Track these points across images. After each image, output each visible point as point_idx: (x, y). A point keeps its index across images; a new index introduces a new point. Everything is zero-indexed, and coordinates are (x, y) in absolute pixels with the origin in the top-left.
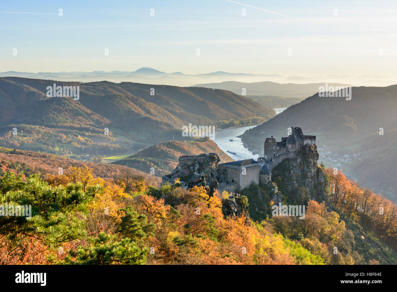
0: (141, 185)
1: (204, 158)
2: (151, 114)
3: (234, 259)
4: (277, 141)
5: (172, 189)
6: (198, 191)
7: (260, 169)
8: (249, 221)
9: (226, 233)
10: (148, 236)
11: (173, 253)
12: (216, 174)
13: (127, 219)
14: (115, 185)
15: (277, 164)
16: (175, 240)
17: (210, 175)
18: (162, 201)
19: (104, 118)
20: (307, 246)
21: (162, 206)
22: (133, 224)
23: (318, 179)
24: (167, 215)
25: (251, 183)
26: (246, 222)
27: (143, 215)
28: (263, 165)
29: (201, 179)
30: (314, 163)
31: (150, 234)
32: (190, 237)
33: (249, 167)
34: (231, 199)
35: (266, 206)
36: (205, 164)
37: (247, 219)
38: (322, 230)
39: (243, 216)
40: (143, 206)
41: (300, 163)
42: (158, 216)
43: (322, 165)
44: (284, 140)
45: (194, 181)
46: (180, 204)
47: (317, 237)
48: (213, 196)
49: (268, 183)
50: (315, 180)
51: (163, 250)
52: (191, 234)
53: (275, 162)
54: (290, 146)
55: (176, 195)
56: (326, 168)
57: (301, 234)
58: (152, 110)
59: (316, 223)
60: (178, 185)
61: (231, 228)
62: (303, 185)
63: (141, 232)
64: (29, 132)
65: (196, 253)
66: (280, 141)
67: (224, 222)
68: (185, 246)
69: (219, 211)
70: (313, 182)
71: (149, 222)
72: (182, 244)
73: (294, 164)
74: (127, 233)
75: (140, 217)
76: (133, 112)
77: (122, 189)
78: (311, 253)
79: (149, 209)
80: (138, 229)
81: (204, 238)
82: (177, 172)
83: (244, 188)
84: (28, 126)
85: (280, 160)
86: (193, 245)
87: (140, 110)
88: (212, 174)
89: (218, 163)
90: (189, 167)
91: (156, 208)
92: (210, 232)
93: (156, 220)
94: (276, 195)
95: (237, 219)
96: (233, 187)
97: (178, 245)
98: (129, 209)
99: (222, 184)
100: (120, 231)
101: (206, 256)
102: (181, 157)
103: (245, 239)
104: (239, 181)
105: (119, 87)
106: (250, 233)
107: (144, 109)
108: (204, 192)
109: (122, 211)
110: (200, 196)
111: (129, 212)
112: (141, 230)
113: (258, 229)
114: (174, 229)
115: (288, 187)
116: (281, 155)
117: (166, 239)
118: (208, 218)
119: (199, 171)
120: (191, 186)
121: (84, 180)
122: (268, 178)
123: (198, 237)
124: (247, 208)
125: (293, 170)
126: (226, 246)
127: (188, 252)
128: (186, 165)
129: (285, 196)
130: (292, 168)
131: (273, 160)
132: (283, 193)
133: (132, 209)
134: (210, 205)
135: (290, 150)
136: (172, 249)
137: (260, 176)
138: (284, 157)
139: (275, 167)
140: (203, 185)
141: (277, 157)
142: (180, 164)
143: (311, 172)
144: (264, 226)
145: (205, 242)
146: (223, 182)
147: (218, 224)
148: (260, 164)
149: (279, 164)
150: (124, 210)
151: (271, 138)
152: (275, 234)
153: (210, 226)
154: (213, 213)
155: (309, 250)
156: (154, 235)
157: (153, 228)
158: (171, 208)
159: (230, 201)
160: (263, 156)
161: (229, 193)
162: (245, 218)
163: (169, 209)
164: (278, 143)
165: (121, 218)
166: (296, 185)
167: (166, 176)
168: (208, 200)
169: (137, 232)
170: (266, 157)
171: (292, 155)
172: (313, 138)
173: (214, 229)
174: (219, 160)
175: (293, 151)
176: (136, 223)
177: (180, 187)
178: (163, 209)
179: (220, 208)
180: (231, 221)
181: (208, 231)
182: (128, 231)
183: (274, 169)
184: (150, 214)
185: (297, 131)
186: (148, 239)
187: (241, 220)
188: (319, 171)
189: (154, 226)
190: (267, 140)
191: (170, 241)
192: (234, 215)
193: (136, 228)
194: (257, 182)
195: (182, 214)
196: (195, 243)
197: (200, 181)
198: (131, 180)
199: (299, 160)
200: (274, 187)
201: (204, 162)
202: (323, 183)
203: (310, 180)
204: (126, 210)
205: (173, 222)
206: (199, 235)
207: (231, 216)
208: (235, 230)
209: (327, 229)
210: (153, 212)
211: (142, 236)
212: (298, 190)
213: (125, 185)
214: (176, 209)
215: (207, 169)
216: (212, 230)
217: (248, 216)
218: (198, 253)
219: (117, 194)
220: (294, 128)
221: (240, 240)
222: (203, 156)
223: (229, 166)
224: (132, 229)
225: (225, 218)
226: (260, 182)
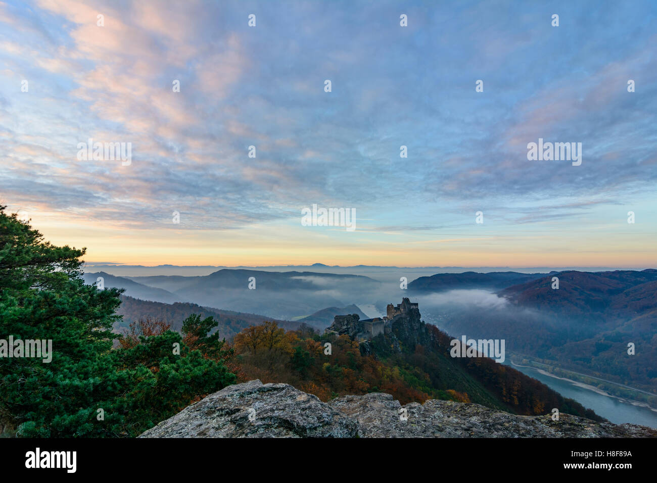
4: (395, 306)
5: (329, 337)
6: (345, 337)
7: (384, 324)
8: (378, 357)
9: (362, 365)
12: (357, 327)
13: (298, 355)
16: (328, 369)
17: (353, 328)
20: (416, 375)
23: (421, 330)
25: (379, 333)
26: (375, 358)
27: (308, 352)
28: (386, 322)
30: (418, 320)
31: (312, 364)
33: (378, 323)
34: (366, 343)
36: (351, 321)
37: (376, 356)
39: (373, 354)
41: (409, 320)
42: (318, 352)
43: (423, 321)
44: (399, 305)
48: (354, 341)
49: (390, 333)
53: (394, 320)
54: (402, 310)
56: (426, 323)
57: (412, 367)
60: (333, 334)
61: (366, 362)
62: (412, 335)
66: (397, 306)
70: (418, 332)
71: (312, 357)
72: (331, 371)
73: (405, 321)
79: (312, 348)
82: (333, 326)
83: (375, 336)
85: (397, 319)
88: (355, 327)
89: (359, 320)
90: (341, 323)
93: (316, 355)
94: (395, 341)
95: (369, 356)
96: (367, 336)
99: (361, 334)
102: (336, 316)
103: (375, 370)
104: (371, 332)
109: (295, 349)
110: (346, 341)
113: (383, 362)
115: (402, 336)
116: (397, 315)
117: (322, 368)
119: (347, 325)
120: (340, 334)
122: (389, 330)
125: (405, 324)
128: (339, 321)
129: (401, 341)
131: (392, 318)
132: (399, 339)
134: (353, 346)
135: (403, 312)
137: (384, 329)
138: (399, 316)
139: (394, 323)
141: (394, 317)
142: (335, 321)
143: (416, 326)
144: (387, 361)
146: (362, 332)
148: (384, 321)
149: (396, 321)
151: (391, 304)
152: (394, 366)
155: (417, 377)
160: (386, 316)
161: (365, 339)
164: (395, 308)
166: (408, 334)
167: (326, 328)
170: (388, 317)
171: (404, 315)
172: (416, 304)
173: (354, 362)
174: (359, 318)
179: (358, 348)
180: (366, 358)
185: (406, 300)
187: (372, 356)
188: (421, 324)
190: (388, 306)
192: (368, 353)
194: (383, 332)
197: (346, 331)
199: (408, 318)
200: (393, 336)
201: (350, 319)
203: (416, 331)
204: (297, 349)
207: (366, 354)
208: (368, 363)
210: (314, 350)
215: (352, 324)
217: (377, 354)
220: (404, 298)
222: (349, 316)
223: (365, 322)
225: (362, 355)
226: (385, 332)
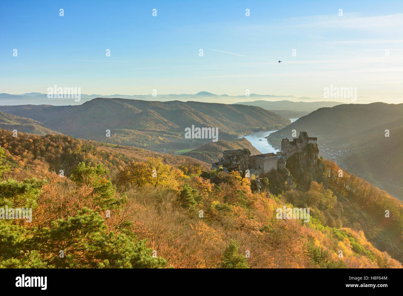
0: (198, 169)
1: (240, 152)
2: (207, 122)
3: (256, 220)
4: (290, 141)
5: (217, 173)
6: (235, 174)
7: (278, 160)
8: (269, 195)
9: (253, 203)
10: (198, 203)
11: (215, 215)
12: (248, 163)
13: (184, 192)
14: (178, 169)
15: (290, 157)
16: (217, 207)
17: (244, 163)
18: (209, 180)
19: (176, 125)
21: (209, 184)
22: (188, 196)
23: (318, 167)
24: (212, 190)
25: (272, 169)
26: (267, 195)
27: (195, 190)
28: (280, 157)
29: (236, 166)
30: (316, 156)
31: (200, 202)
32: (227, 205)
33: (271, 158)
34: (257, 180)
35: (282, 185)
36: (241, 156)
37: (268, 193)
38: (321, 201)
39: (265, 191)
40: (196, 183)
41: (306, 156)
42: (206, 190)
43: (321, 158)
44: (295, 140)
45: (232, 167)
46: (221, 183)
47: (317, 207)
48: (244, 178)
49: (284, 169)
50: (316, 168)
51: (208, 213)
52: (227, 203)
53: (289, 155)
54: (299, 145)
55: (220, 176)
56: (324, 159)
57: (305, 204)
58: (207, 120)
59: (317, 197)
60: (221, 170)
61: (257, 199)
62: (308, 171)
63: (194, 201)
64: (127, 134)
65: (230, 215)
66: (292, 141)
67: (252, 195)
68: (223, 211)
69: (249, 187)
70: (315, 169)
71: (200, 195)
72: (221, 209)
73: (301, 157)
74: (184, 201)
75: (193, 191)
76: (195, 121)
77: (183, 172)
78: (313, 217)
79: (200, 186)
80: (191, 199)
81: (237, 206)
82: (222, 161)
83: (267, 172)
84: (127, 130)
85: (292, 154)
86: (229, 210)
87: (199, 120)
88: (245, 162)
89: (249, 155)
90: (230, 158)
91: (204, 185)
92: (241, 202)
93: (204, 193)
94: (289, 178)
95: (260, 193)
96: (258, 172)
97: (218, 210)
98: (186, 185)
99: (252, 170)
100: (180, 200)
101: (238, 218)
102: (224, 151)
103: (266, 207)
104: (264, 167)
105: (186, 105)
106: (270, 203)
107: (202, 119)
108: (239, 175)
109: (182, 187)
110: (236, 178)
111: (186, 188)
112: (193, 199)
113: (276, 200)
114: (216, 199)
115: (297, 172)
116: (293, 150)
117: (211, 206)
118: (240, 192)
119: (237, 161)
120: (230, 170)
121: (157, 166)
122: (284, 166)
123: (233, 205)
124: (268, 186)
125: (301, 160)
126: (252, 211)
127: (225, 215)
128: (228, 156)
129: (296, 178)
130: (300, 159)
131: (287, 154)
132: (294, 176)
133: (189, 186)
134: (243, 183)
135: (299, 147)
136: (214, 213)
137: (278, 165)
138: (295, 152)
140: (238, 170)
141: (290, 152)
142: (224, 156)
143: (314, 162)
144: (280, 198)
145: (237, 208)
146: (253, 168)
147: (247, 196)
148: (278, 156)
149: (291, 156)
150: (183, 186)
151: (286, 138)
152: (287, 204)
153: (241, 198)
154: (245, 188)
156: (202, 203)
157: (202, 199)
158: (215, 185)
159: (256, 181)
160: (280, 151)
161: (256, 176)
162: (266, 193)
163: (213, 186)
164: (291, 142)
165: (181, 191)
166: (303, 171)
167: (214, 164)
168: (241, 180)
169: (191, 201)
170: (282, 152)
171: (300, 151)
172: (316, 139)
173: (244, 200)
174: (250, 154)
175: (301, 147)
176: (190, 195)
177: (223, 172)
178: (210, 185)
179: (249, 185)
180: (257, 195)
181: (239, 201)
182: (185, 200)
183: (288, 160)
184: (201, 188)
185: (305, 134)
186: (198, 205)
187: (263, 194)
188: (319, 161)
189: (203, 197)
190: (283, 140)
191: (213, 207)
192: (259, 190)
193: (190, 198)
194: (276, 168)
195: (223, 189)
196: (230, 209)
197: (236, 168)
198: (191, 166)
199: (305, 154)
200: (287, 172)
201: (240, 154)
202: (321, 170)
203: (313, 167)
204: (184, 186)
205: (216, 195)
206: (233, 203)
207: (257, 191)
208: (259, 200)
209: (324, 201)
210: (202, 188)
211: (194, 204)
212: (305, 174)
213: (187, 169)
214: (219, 186)
215: (242, 160)
216: (242, 200)
217: (268, 191)
218: (232, 215)
219: (179, 175)
220: (302, 132)
221: (263, 207)
222: (239, 151)
223: (257, 157)
224: (187, 198)
225: (253, 192)
226: (278, 169)
